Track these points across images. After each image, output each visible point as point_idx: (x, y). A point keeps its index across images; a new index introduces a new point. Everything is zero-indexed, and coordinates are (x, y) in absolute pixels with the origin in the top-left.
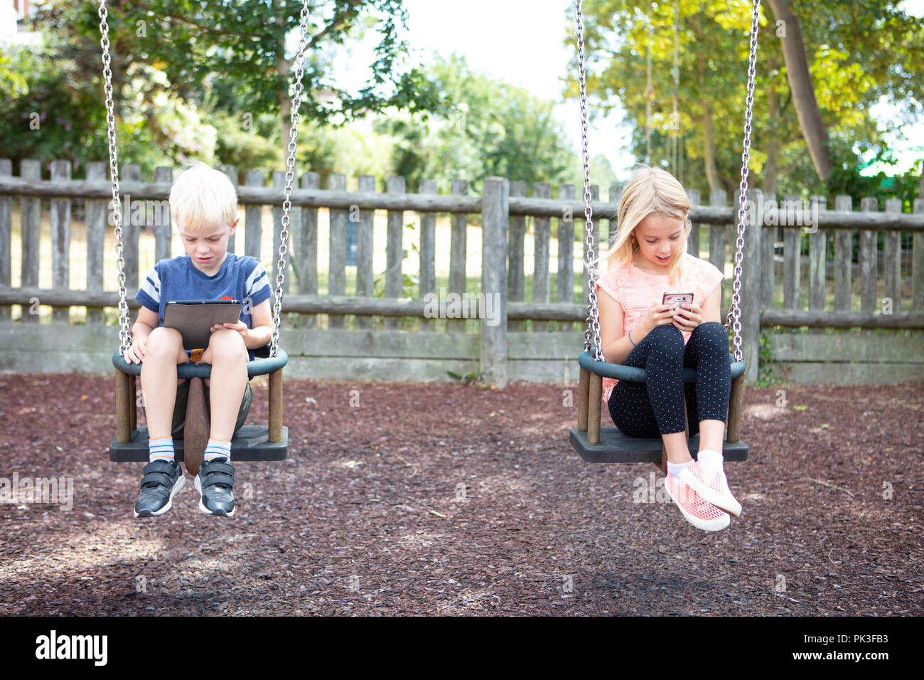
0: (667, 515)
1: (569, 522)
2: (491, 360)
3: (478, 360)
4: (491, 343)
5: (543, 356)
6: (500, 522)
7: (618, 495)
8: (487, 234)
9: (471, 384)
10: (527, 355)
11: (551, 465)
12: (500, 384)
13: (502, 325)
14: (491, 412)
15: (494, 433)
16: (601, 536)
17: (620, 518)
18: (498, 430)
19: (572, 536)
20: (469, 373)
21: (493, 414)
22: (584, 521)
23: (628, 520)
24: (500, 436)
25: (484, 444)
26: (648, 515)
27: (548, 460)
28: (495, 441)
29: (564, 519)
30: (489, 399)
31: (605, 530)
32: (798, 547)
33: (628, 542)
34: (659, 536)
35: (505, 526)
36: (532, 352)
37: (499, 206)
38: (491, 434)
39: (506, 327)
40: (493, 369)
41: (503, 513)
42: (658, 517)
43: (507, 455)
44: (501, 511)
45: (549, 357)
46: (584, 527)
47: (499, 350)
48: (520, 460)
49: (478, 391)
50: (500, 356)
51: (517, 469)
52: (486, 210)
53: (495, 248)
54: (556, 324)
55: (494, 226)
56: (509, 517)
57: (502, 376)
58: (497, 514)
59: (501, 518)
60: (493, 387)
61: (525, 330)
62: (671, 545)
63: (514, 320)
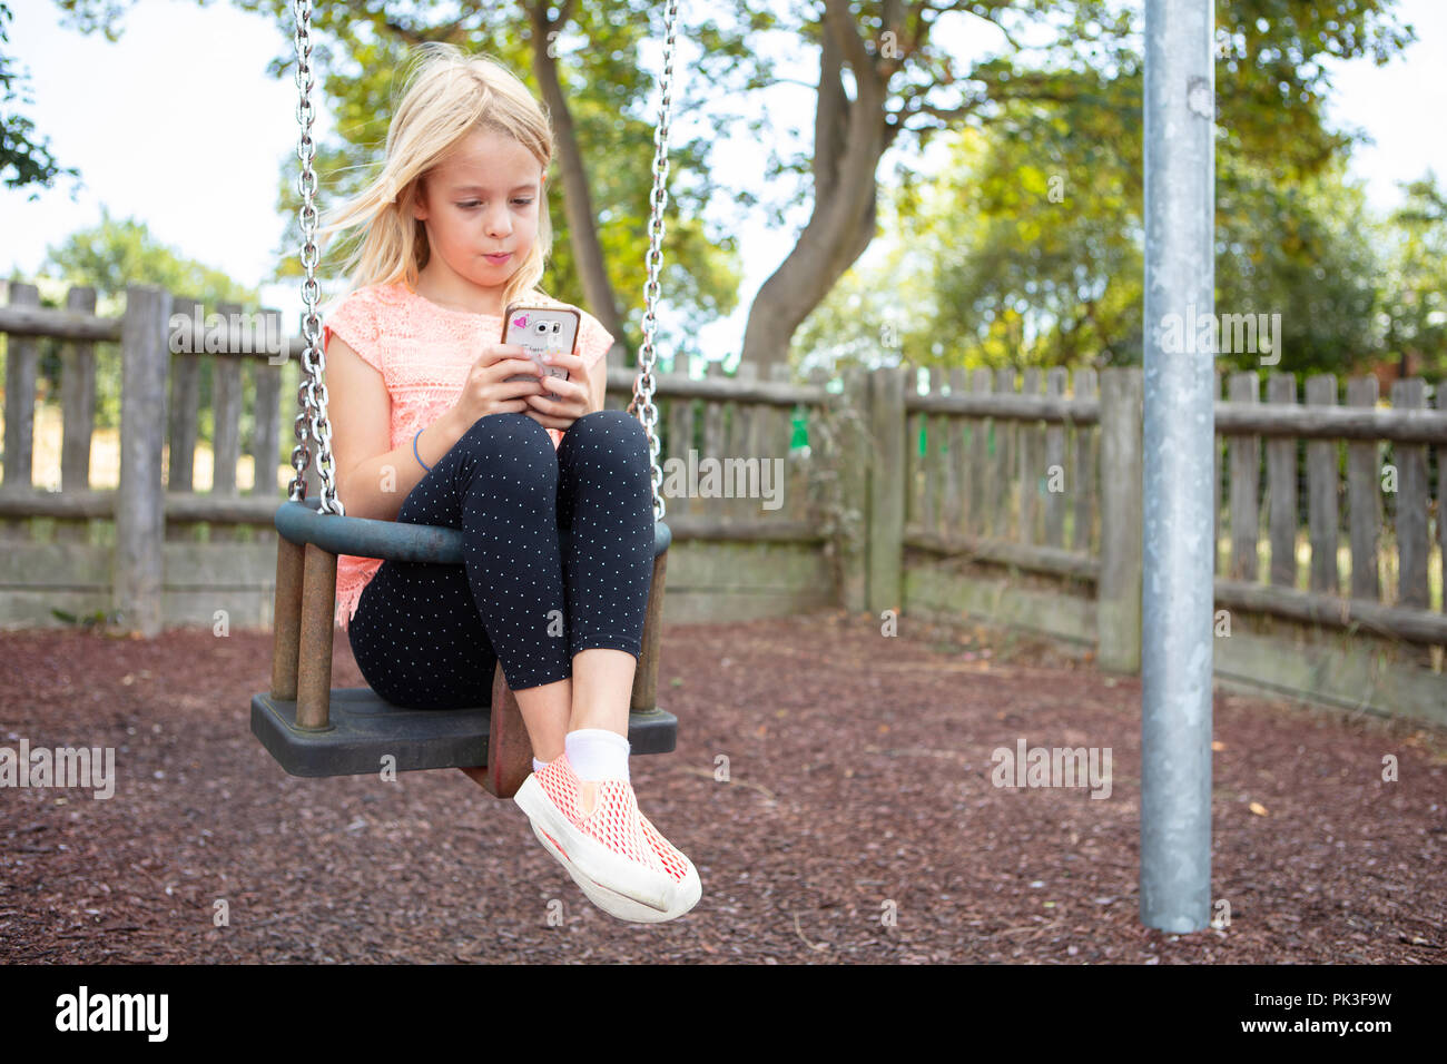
0: (460, 862)
1: (254, 896)
2: (133, 589)
3: (110, 590)
4: (133, 560)
5: (226, 581)
6: (94, 911)
7: (359, 823)
8: (130, 378)
9: (96, 631)
10: (199, 580)
11: (227, 769)
12: (149, 630)
13: (154, 531)
14: (125, 675)
15: (124, 712)
16: (325, 928)
17: (364, 877)
18: (133, 706)
19: (260, 933)
20: (92, 612)
21: (128, 680)
22: (288, 892)
23: (381, 878)
24: (134, 719)
25: (101, 734)
26: (422, 863)
27: (223, 759)
28: (122, 726)
29: (244, 890)
30: (126, 654)
31: (335, 910)
32: (727, 913)
33: (386, 937)
34: (452, 916)
35: (103, 920)
36: (207, 576)
37: (151, 331)
38: (117, 716)
39: (161, 534)
40: (139, 605)
41: (106, 887)
42: (441, 867)
43: (143, 753)
44: (105, 880)
45: (237, 582)
46: (288, 905)
47: (147, 570)
48: (168, 761)
49: (108, 642)
50: (152, 581)
51: (156, 781)
52: (130, 337)
53: (144, 400)
54: (248, 532)
55: (143, 364)
56: (118, 895)
57: (152, 616)
58: (93, 891)
59: (98, 900)
60: (136, 634)
61: (197, 539)
62: (480, 937)
63: (178, 524)
